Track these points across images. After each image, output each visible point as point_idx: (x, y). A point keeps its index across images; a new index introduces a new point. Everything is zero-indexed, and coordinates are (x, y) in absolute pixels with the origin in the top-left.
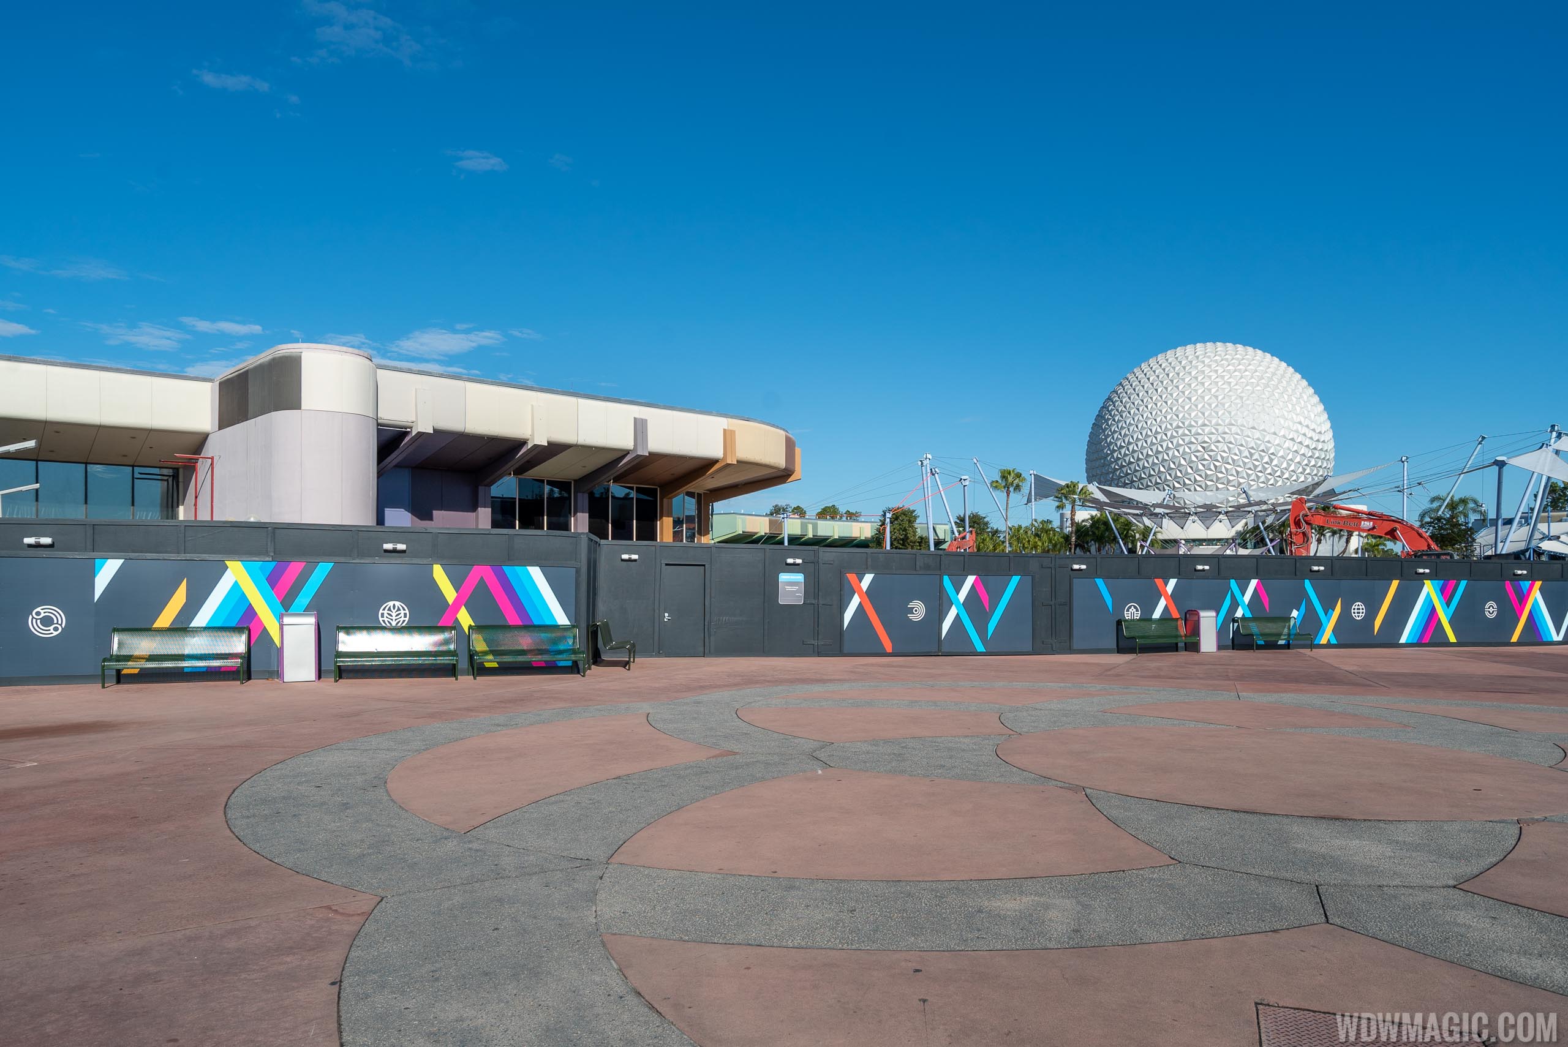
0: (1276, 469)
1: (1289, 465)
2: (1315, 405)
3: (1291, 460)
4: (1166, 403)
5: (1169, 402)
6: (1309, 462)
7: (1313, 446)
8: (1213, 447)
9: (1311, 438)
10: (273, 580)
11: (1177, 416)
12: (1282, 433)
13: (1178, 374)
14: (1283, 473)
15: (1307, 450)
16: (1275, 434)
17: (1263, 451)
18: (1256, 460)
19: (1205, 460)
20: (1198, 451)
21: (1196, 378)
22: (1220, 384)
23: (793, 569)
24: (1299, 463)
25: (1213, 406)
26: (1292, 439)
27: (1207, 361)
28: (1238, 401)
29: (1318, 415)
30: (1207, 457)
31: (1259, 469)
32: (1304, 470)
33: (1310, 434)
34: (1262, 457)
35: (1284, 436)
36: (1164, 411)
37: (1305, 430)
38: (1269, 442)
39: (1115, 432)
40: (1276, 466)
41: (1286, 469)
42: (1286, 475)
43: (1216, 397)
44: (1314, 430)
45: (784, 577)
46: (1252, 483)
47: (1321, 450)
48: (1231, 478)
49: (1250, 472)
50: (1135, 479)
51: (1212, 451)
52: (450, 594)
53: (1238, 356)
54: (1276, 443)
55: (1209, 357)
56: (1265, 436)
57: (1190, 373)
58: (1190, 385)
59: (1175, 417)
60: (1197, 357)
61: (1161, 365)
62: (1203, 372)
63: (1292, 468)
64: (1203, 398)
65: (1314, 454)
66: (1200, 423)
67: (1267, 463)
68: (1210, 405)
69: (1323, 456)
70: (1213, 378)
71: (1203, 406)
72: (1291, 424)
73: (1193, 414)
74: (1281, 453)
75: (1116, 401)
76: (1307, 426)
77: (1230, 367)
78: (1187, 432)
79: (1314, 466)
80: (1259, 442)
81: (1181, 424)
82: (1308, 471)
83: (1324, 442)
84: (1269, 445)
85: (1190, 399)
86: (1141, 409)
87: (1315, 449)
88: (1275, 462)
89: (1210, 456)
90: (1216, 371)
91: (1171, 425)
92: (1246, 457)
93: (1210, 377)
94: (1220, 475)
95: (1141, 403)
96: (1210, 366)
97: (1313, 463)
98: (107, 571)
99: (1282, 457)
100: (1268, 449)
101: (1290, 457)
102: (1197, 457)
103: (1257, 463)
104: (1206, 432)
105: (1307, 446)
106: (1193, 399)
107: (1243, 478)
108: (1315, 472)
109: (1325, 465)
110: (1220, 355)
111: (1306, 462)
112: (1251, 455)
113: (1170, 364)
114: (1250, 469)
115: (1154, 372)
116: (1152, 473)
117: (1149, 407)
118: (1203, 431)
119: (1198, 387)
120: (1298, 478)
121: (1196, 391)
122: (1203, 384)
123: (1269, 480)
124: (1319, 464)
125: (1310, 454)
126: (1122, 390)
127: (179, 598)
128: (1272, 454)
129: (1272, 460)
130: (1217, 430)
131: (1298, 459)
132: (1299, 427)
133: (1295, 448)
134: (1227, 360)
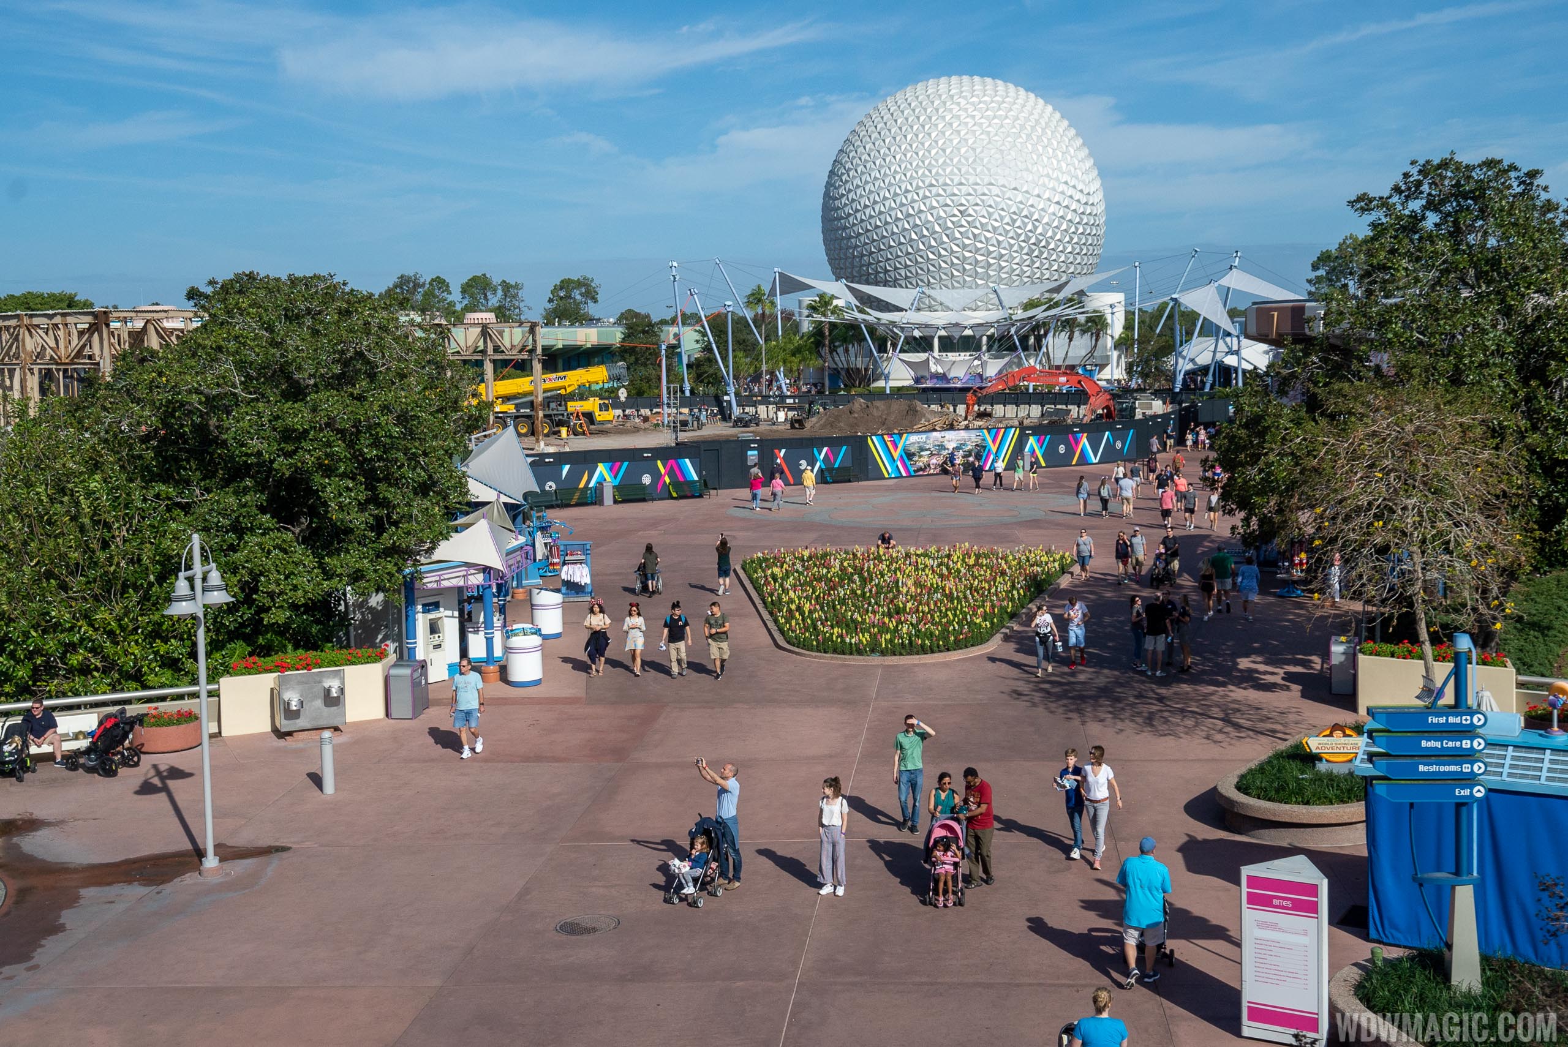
0: (1041, 238)
1: (1055, 234)
2: (1082, 160)
3: (1056, 227)
4: (917, 154)
5: (921, 154)
6: (1077, 229)
7: (1082, 210)
8: (971, 211)
9: (1078, 201)
10: (611, 469)
11: (930, 171)
12: (1046, 196)
13: (930, 118)
14: (1048, 243)
15: (1074, 214)
16: (1038, 196)
17: (1026, 216)
18: (1019, 227)
19: (962, 226)
20: (954, 215)
21: (951, 124)
22: (978, 133)
23: (754, 449)
24: (1065, 230)
25: (971, 160)
26: (1058, 203)
27: (963, 102)
28: (998, 156)
29: (1086, 172)
30: (964, 223)
31: (1022, 238)
32: (1072, 239)
33: (1078, 196)
34: (1025, 225)
35: (1049, 200)
36: (914, 164)
37: (1071, 192)
38: (1032, 206)
39: (858, 187)
40: (1040, 234)
41: (1051, 238)
42: (1052, 246)
43: (974, 150)
44: (1081, 191)
45: (749, 453)
46: (1015, 255)
47: (1090, 214)
48: (992, 249)
49: (1012, 242)
50: (882, 247)
51: (970, 215)
52: (663, 471)
53: (997, 98)
54: (1040, 207)
55: (965, 98)
56: (1028, 199)
57: (944, 117)
58: (943, 133)
59: (927, 173)
60: (952, 97)
61: (910, 104)
62: (958, 117)
63: (1058, 237)
64: (959, 150)
65: (1082, 219)
66: (956, 181)
67: (1030, 231)
68: (967, 159)
69: (1092, 222)
70: (970, 125)
71: (959, 161)
72: (1056, 184)
73: (948, 170)
74: (1046, 220)
75: (859, 146)
76: (1074, 187)
77: (989, 113)
78: (941, 192)
79: (1082, 234)
80: (1022, 206)
81: (934, 182)
82: (1075, 240)
83: (1092, 204)
84: (1033, 210)
85: (944, 151)
86: (888, 160)
87: (1083, 213)
88: (1039, 230)
89: (968, 222)
90: (973, 117)
91: (923, 182)
92: (1008, 224)
93: (966, 124)
94: (979, 245)
95: (887, 152)
96: (966, 110)
97: (1081, 230)
98: (566, 468)
99: (1047, 224)
100: (1032, 214)
101: (1056, 224)
102: (953, 222)
103: (1020, 231)
104: (963, 192)
105: (1075, 211)
106: (948, 151)
107: (1004, 248)
108: (1083, 241)
109: (1094, 232)
110: (977, 96)
111: (1073, 229)
112: (1014, 221)
113: (921, 103)
114: (1012, 238)
115: (902, 112)
116: (903, 240)
117: (898, 157)
118: (960, 190)
119: (952, 137)
120: (1065, 248)
121: (951, 141)
122: (959, 132)
123: (1034, 251)
124: (1088, 231)
125: (1078, 220)
126: (864, 133)
127: (586, 477)
128: (1036, 220)
129: (1036, 228)
130: (975, 190)
131: (1064, 227)
132: (1065, 187)
133: (1061, 214)
134: (985, 102)
